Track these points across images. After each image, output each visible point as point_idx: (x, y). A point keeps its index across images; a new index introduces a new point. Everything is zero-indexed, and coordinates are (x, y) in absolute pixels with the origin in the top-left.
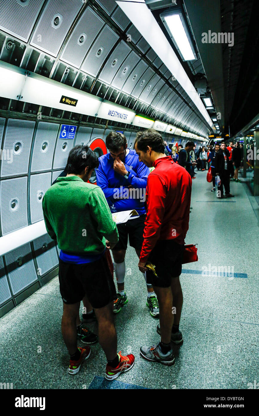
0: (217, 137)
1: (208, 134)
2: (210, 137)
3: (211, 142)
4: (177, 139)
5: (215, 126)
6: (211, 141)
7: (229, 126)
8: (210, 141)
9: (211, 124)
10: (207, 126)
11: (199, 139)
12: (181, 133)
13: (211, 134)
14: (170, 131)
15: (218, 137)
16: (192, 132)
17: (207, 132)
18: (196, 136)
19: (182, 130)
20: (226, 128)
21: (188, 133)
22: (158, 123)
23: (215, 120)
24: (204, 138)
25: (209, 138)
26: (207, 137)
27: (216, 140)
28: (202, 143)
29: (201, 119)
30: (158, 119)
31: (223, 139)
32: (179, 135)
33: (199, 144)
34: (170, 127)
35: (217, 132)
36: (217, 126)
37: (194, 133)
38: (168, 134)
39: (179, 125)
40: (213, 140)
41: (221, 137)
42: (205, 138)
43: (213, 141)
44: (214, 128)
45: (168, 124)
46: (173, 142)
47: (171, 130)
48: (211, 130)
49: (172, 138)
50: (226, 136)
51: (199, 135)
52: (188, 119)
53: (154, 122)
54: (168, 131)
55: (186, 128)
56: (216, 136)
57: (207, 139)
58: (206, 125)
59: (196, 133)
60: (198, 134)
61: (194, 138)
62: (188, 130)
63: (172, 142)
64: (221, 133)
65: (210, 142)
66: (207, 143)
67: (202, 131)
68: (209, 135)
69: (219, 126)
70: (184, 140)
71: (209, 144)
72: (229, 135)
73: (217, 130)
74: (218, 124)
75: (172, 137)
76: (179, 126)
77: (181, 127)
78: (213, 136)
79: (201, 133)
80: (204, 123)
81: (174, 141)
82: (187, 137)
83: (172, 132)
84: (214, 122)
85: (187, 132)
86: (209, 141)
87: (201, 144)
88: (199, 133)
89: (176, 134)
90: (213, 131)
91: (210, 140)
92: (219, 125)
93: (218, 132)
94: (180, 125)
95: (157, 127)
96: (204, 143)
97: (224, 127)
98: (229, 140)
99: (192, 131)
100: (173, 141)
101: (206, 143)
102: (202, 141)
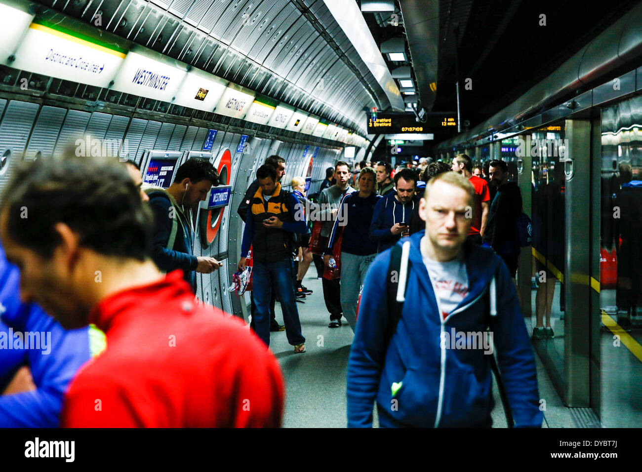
0: (403, 129)
1: (364, 112)
2: (376, 125)
3: (377, 148)
4: (229, 134)
5: (397, 82)
6: (376, 144)
7: (457, 84)
8: (372, 143)
9: (380, 71)
10: (362, 79)
11: (326, 137)
12: (248, 110)
13: (380, 116)
14: (197, 98)
15: (410, 129)
16: (297, 106)
17: (363, 105)
18: (314, 121)
19: (252, 98)
20: (446, 89)
21: (278, 107)
22: (140, 60)
23: (397, 57)
24: (346, 131)
25: (371, 130)
26: (363, 126)
27: (397, 140)
28: (338, 151)
29: (337, 48)
30: (144, 44)
31: (430, 137)
32: (238, 115)
33: (328, 157)
34: (198, 79)
35: (406, 105)
36: (407, 84)
37: (308, 110)
38: (188, 111)
39: (238, 70)
40: (387, 137)
41: (421, 129)
42: (352, 129)
43: (384, 142)
44: (391, 90)
45: (189, 70)
46: (209, 149)
47: (201, 95)
48: (380, 93)
49: (203, 130)
50: (444, 124)
51: (325, 118)
52: (280, 46)
53: (124, 58)
54: (187, 100)
55: (268, 89)
56: (401, 122)
57: (361, 134)
58: (358, 75)
59: (316, 106)
60: (324, 110)
61: (304, 132)
62: (280, 92)
63: (203, 148)
64: (422, 113)
65: (373, 148)
66: (362, 152)
67: (341, 100)
68: (369, 116)
69: (415, 83)
70: (257, 140)
71: (370, 155)
72: (456, 121)
73: (404, 96)
74: (409, 76)
75: (207, 127)
76: (240, 76)
77: (247, 81)
78: (386, 122)
79: (338, 107)
80: (352, 67)
81: (213, 140)
82: (271, 124)
83: (205, 106)
84: (392, 66)
85: (275, 105)
86: (368, 143)
87: (334, 154)
88: (329, 110)
89: (223, 111)
90: (387, 101)
91: (372, 137)
92: (413, 78)
93: (409, 105)
94: (243, 71)
95: (137, 79)
96: (349, 152)
97: (433, 87)
98: (455, 142)
99: (295, 97)
100: (208, 141)
101: (358, 149)
102: (340, 145)
